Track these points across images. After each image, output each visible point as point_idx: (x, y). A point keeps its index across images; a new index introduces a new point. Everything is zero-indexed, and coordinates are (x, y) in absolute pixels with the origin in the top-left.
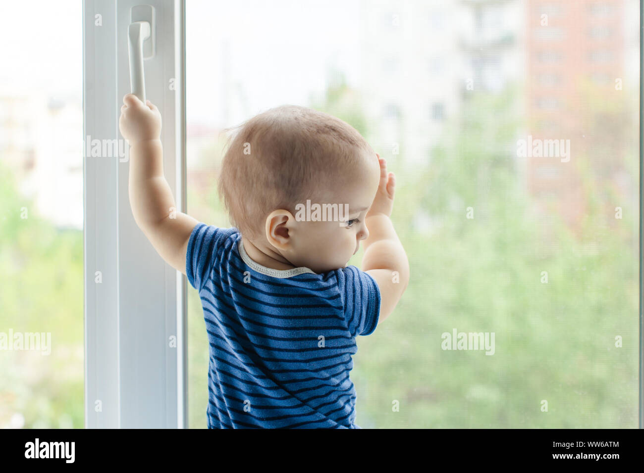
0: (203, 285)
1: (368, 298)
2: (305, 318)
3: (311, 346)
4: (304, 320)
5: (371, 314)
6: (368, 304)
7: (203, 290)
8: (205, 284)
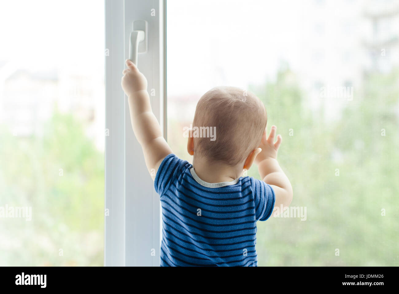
0: (164, 193)
1: (269, 198)
2: (234, 212)
3: (237, 228)
4: (234, 213)
5: (269, 207)
6: (268, 201)
7: (164, 196)
8: (165, 193)
